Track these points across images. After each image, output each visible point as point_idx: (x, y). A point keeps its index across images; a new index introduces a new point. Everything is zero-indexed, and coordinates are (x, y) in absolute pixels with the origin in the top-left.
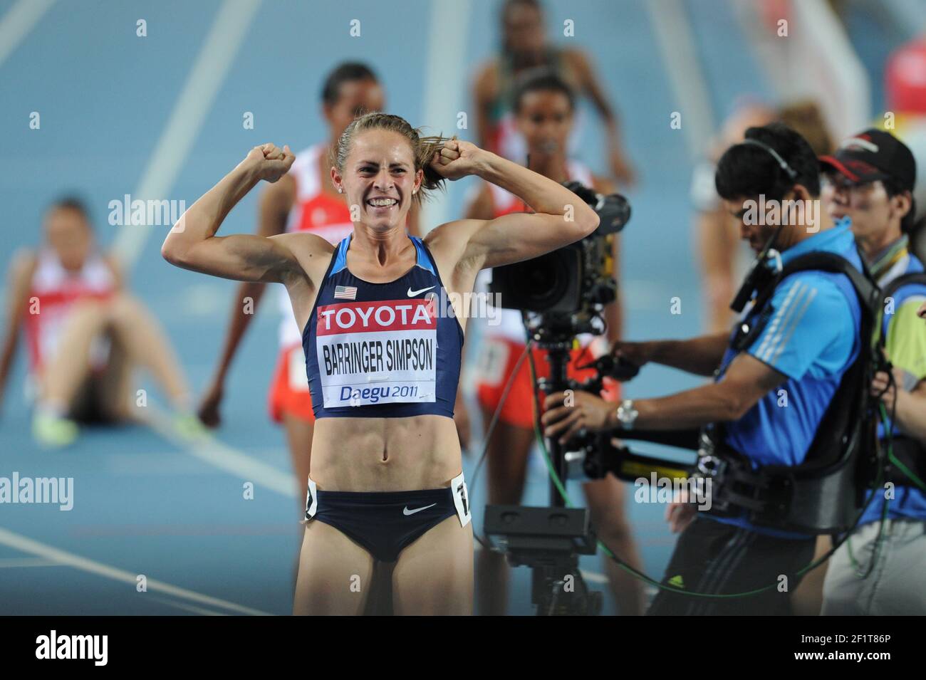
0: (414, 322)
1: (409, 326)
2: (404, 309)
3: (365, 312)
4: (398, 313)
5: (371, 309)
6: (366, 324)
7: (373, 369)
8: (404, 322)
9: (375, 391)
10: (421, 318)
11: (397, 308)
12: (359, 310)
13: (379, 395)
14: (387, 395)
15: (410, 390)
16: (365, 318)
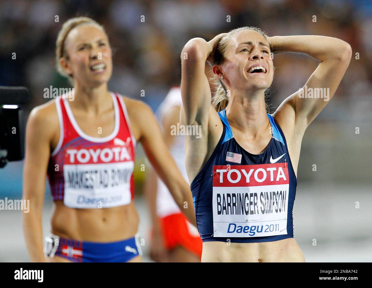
0: (278, 179)
1: (274, 183)
2: (272, 170)
3: (248, 172)
4: (268, 173)
5: (252, 171)
6: (248, 181)
7: (252, 213)
8: (272, 179)
9: (253, 228)
10: (281, 176)
11: (268, 169)
12: (244, 171)
13: (255, 231)
14: (261, 231)
15: (275, 227)
16: (248, 176)
